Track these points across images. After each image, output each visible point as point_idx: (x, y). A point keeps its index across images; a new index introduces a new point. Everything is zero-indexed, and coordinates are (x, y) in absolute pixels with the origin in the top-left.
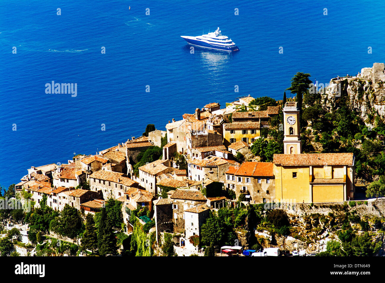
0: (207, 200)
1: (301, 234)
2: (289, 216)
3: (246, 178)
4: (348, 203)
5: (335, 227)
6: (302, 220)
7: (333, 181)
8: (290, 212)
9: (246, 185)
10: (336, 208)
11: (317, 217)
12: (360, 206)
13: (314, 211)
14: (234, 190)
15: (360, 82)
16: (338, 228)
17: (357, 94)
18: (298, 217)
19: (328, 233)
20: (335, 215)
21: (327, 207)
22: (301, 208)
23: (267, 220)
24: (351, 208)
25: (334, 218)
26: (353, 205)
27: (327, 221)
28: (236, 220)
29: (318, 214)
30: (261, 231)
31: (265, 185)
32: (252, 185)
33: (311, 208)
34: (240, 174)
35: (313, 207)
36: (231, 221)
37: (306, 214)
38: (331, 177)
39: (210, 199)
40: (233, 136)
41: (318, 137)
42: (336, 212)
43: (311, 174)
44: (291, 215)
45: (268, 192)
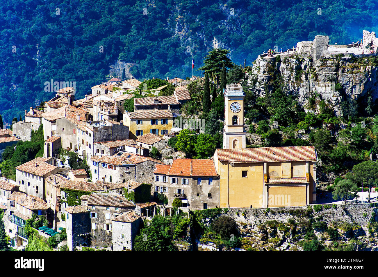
0: (135, 207)
1: (256, 246)
2: (239, 224)
3: (182, 179)
4: (313, 207)
5: (297, 236)
6: (256, 229)
7: (293, 180)
8: (240, 219)
9: (182, 187)
10: (297, 214)
11: (274, 225)
12: (328, 211)
13: (272, 218)
14: (165, 193)
15: (298, 59)
16: (300, 238)
17: (294, 74)
18: (251, 226)
19: (288, 244)
20: (296, 222)
21: (287, 212)
22: (254, 214)
23: (212, 230)
24: (316, 213)
25: (296, 226)
26: (319, 210)
27: (287, 230)
28: (176, 230)
29: (276, 222)
30: (206, 243)
31: (206, 187)
32: (190, 187)
33: (266, 214)
34: (174, 174)
35: (270, 213)
36: (169, 232)
37: (260, 221)
38: (290, 176)
39: (140, 206)
40: (139, 127)
42: (297, 218)
43: (265, 172)
44: (242, 223)
45: (210, 195)
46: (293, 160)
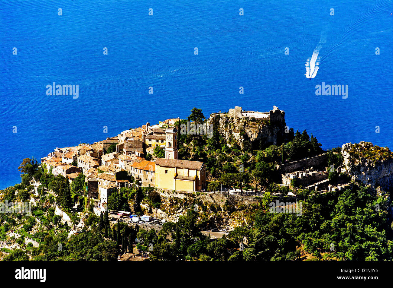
0: (116, 182)
1: (167, 209)
2: (161, 197)
3: (140, 170)
4: (195, 193)
5: (186, 207)
6: (168, 200)
7: (188, 178)
8: (162, 194)
9: (140, 174)
10: (188, 195)
11: (176, 199)
12: (203, 196)
13: (175, 195)
14: (134, 177)
15: (227, 117)
16: (188, 208)
17: (224, 125)
18: (166, 198)
19: (182, 210)
20: (187, 199)
21: (183, 194)
22: (168, 193)
23: (148, 198)
24: (197, 196)
25: (187, 201)
26: (199, 194)
27: (182, 202)
28: (129, 196)
29: (178, 198)
30: (144, 204)
31: (150, 177)
32: (142, 175)
33: (173, 193)
34: (137, 168)
35: (175, 193)
36: (126, 196)
37: (170, 196)
38: (187, 176)
39: (118, 181)
40: (150, 143)
41: (195, 149)
42: (188, 198)
43: (176, 172)
44: (162, 196)
45: (151, 180)
46: (189, 168)
